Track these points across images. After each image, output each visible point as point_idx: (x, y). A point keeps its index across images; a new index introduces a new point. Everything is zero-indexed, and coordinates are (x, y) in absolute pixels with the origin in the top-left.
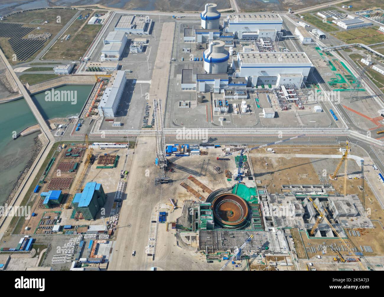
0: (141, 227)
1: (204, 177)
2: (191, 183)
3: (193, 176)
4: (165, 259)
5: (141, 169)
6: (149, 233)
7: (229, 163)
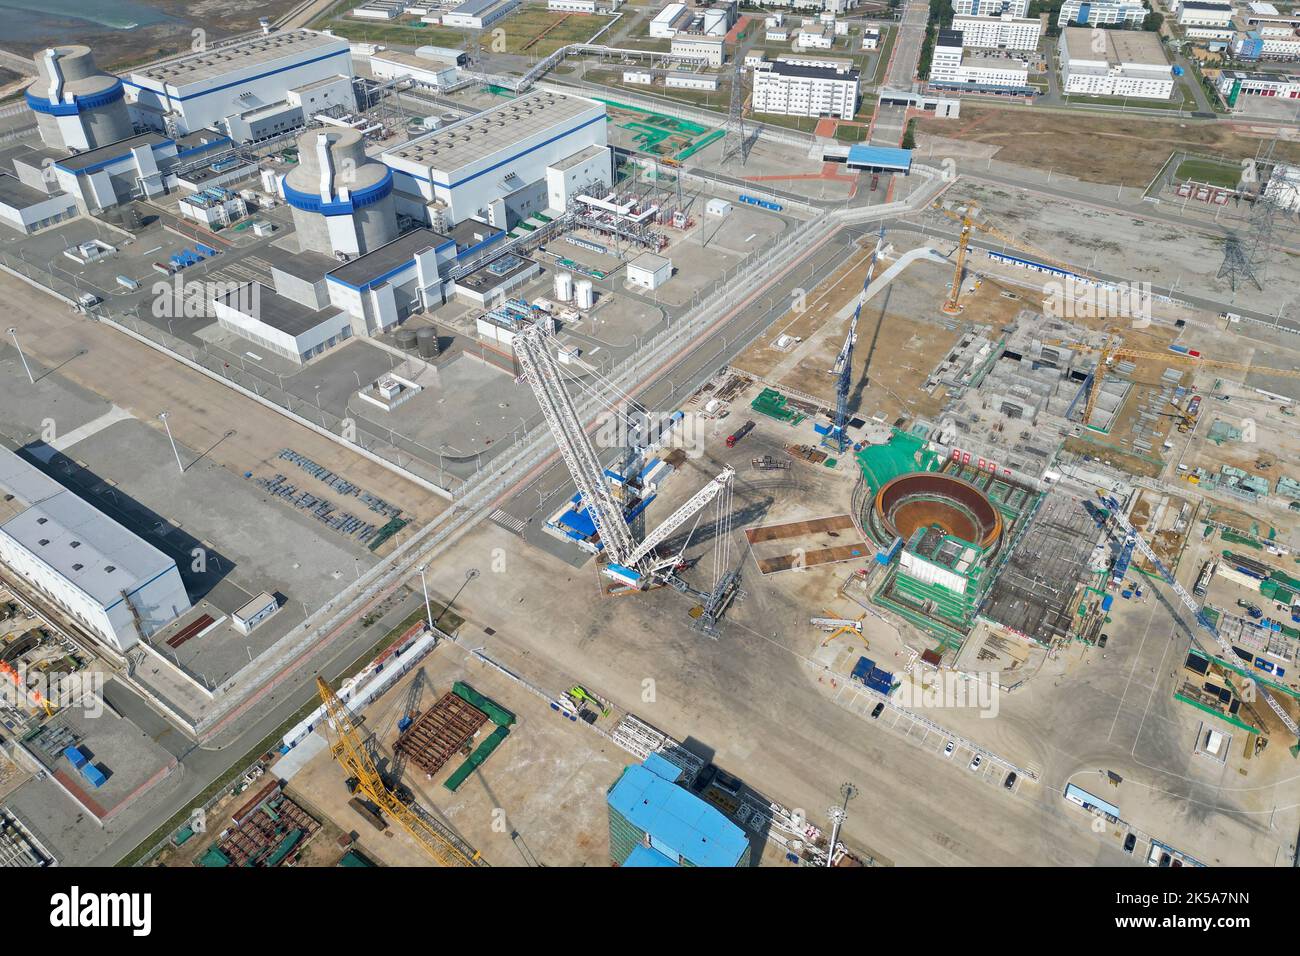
0: (878, 759)
1: (774, 507)
2: (779, 546)
3: (751, 526)
4: (1045, 745)
5: (599, 646)
6: (918, 746)
7: (764, 432)
